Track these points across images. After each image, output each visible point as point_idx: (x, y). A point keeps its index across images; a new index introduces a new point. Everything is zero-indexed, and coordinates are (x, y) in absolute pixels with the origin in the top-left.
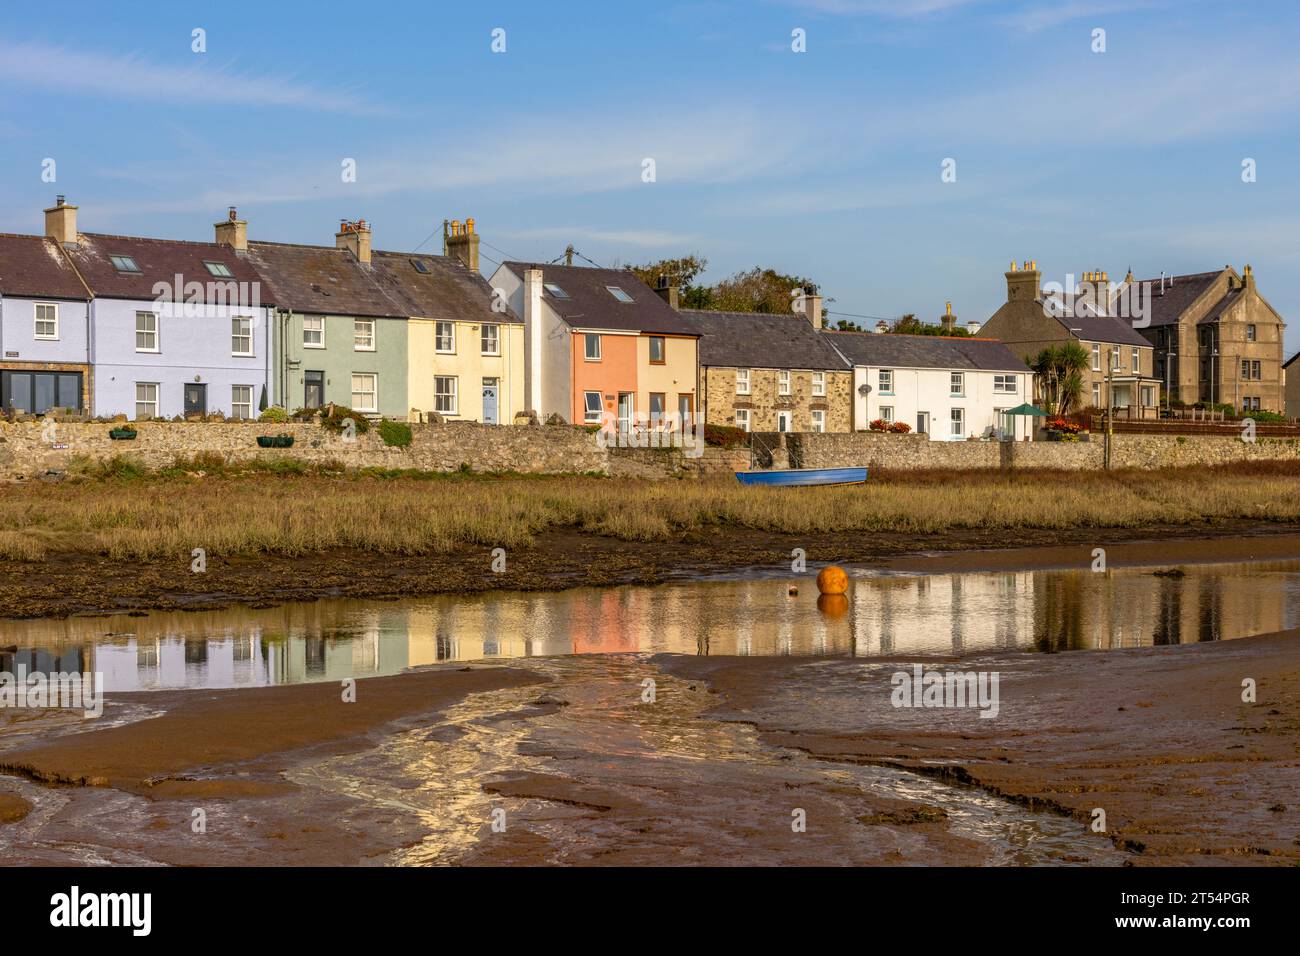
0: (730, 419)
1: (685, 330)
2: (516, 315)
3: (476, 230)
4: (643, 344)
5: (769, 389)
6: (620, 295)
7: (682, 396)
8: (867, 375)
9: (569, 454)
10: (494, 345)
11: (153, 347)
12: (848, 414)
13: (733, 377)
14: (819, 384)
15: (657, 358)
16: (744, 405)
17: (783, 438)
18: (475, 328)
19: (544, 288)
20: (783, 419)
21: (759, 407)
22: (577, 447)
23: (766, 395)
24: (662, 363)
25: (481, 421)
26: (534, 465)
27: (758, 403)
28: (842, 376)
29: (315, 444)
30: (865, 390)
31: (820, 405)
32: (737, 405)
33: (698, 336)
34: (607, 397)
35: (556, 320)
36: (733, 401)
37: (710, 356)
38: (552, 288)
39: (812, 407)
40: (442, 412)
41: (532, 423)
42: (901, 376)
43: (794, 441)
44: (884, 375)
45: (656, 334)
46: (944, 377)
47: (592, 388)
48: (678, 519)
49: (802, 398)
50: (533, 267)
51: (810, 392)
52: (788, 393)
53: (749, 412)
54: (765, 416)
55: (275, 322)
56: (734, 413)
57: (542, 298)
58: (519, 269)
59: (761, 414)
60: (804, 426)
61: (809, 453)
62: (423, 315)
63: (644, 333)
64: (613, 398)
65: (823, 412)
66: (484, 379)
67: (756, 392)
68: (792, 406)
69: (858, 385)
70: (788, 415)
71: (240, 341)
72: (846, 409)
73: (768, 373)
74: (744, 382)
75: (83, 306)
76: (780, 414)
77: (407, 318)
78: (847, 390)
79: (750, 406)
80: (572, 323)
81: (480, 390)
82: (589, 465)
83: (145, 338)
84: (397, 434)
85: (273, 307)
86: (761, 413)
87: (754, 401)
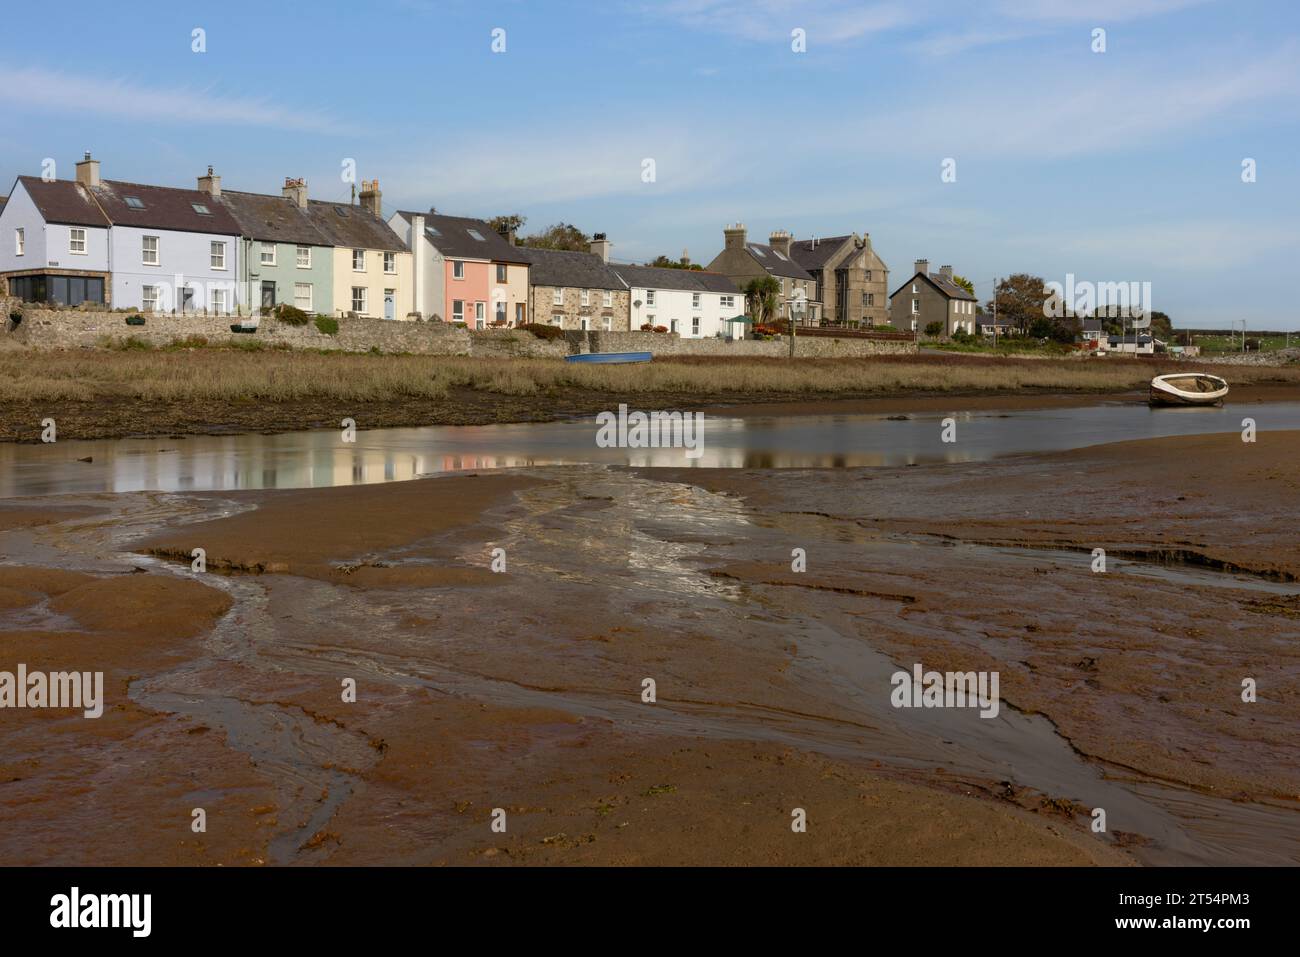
0: (550, 321)
1: (521, 260)
2: (406, 248)
3: (381, 187)
4: (493, 269)
5: (575, 302)
6: (476, 236)
7: (519, 305)
8: (639, 294)
9: (445, 341)
10: (392, 267)
11: (155, 261)
12: (626, 320)
13: (551, 293)
14: (608, 299)
15: (501, 279)
16: (558, 312)
17: (587, 334)
18: (379, 255)
19: (426, 230)
20: (584, 322)
21: (568, 314)
22: (451, 337)
23: (573, 306)
24: (505, 282)
25: (383, 318)
26: (422, 349)
27: (567, 311)
28: (623, 294)
29: (271, 331)
30: (638, 304)
31: (608, 313)
32: (554, 312)
33: (529, 265)
34: (469, 305)
35: (434, 251)
36: (552, 309)
37: (537, 279)
38: (430, 229)
39: (603, 314)
40: (358, 312)
41: (418, 320)
42: (661, 295)
43: (594, 336)
44: (650, 294)
45: (501, 263)
46: (688, 296)
47: (458, 298)
48: (541, 382)
49: (596, 308)
50: (418, 215)
51: (602, 304)
52: (587, 305)
53: (562, 317)
54: (573, 319)
55: (241, 246)
56: (552, 318)
57: (425, 237)
58: (408, 216)
59: (570, 319)
60: (598, 327)
61: (603, 345)
62: (344, 244)
63: (494, 262)
64: (472, 305)
65: (610, 319)
66: (386, 290)
67: (567, 303)
68: (590, 314)
69: (633, 301)
70: (587, 319)
71: (217, 260)
72: (625, 316)
73: (575, 291)
74: (560, 296)
75: (105, 231)
76: (582, 318)
77: (333, 247)
78: (626, 304)
79: (562, 312)
80: (445, 253)
81: (383, 297)
82: (459, 350)
83: (149, 255)
84: (328, 325)
85: (239, 235)
87: (565, 309)
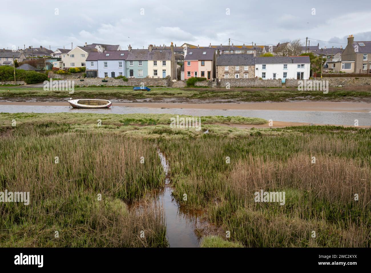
1: (209, 60)
2: (170, 59)
4: (200, 63)
5: (233, 70)
7: (209, 72)
8: (258, 66)
10: (165, 64)
12: (253, 74)
13: (224, 68)
14: (246, 68)
16: (227, 73)
21: (230, 73)
23: (232, 71)
24: (204, 66)
28: (252, 67)
30: (257, 69)
31: (246, 72)
32: (225, 73)
33: (212, 60)
34: (192, 72)
36: (224, 72)
39: (244, 73)
42: (268, 66)
44: (263, 66)
45: (203, 61)
47: (189, 71)
49: (242, 71)
51: (244, 70)
52: (238, 70)
53: (228, 74)
54: (232, 75)
55: (125, 62)
60: (242, 77)
62: (151, 60)
63: (200, 61)
64: (193, 72)
65: (248, 74)
66: (163, 70)
67: (230, 70)
68: (239, 73)
70: (238, 74)
73: (233, 66)
74: (227, 68)
75: (97, 62)
76: (236, 74)
77: (148, 61)
78: (254, 69)
79: (228, 73)
81: (162, 72)
83: (106, 66)
85: (124, 60)
86: (231, 74)
87: (229, 72)
